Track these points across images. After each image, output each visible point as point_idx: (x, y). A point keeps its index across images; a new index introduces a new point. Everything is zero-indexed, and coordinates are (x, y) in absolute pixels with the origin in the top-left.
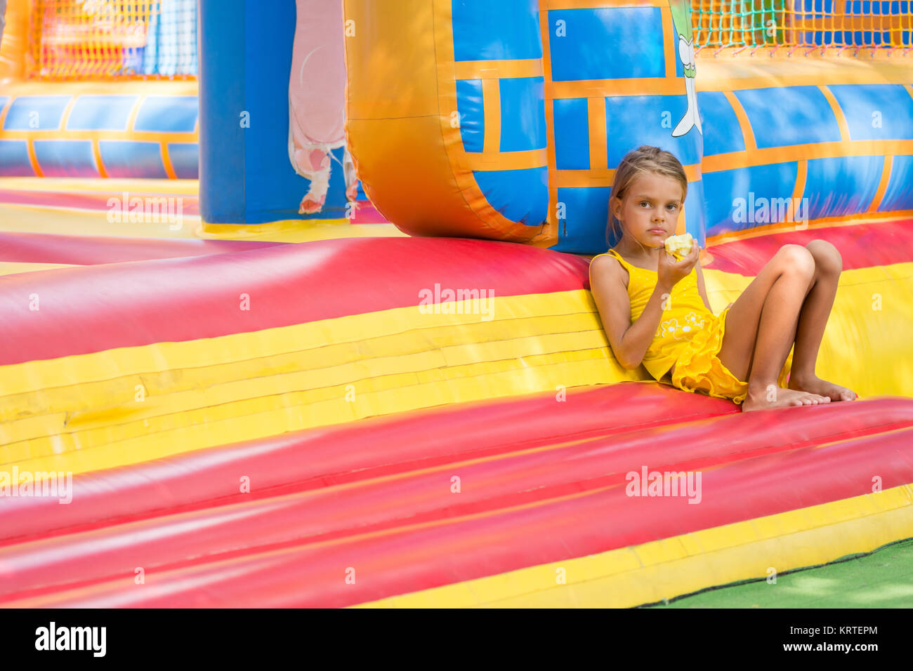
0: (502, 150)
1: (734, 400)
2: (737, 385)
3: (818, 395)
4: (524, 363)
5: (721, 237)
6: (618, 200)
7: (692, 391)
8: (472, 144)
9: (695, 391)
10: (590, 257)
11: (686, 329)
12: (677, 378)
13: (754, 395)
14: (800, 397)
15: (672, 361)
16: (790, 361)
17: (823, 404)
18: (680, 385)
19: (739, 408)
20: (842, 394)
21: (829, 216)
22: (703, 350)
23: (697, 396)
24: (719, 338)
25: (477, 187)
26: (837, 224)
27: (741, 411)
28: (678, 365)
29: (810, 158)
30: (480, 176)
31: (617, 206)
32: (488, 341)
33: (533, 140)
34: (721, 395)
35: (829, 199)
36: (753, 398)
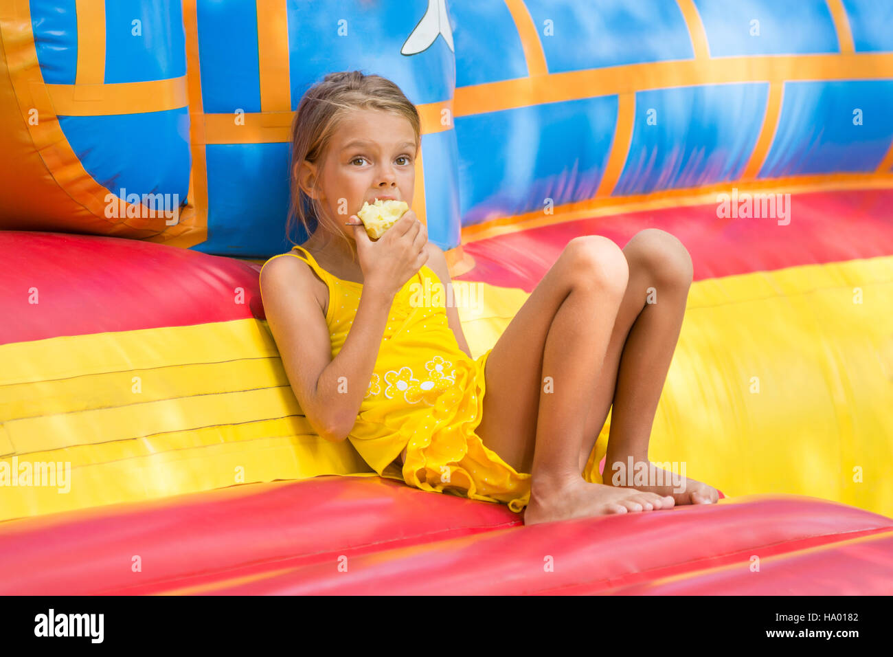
0: (108, 80)
1: (510, 505)
2: (513, 478)
3: (653, 494)
4: (149, 445)
5: (488, 226)
6: (308, 164)
7: (439, 490)
8: (56, 69)
9: (443, 491)
10: (259, 262)
11: (427, 386)
12: (410, 469)
13: (542, 498)
14: (621, 498)
15: (402, 441)
16: (604, 437)
17: (661, 509)
18: (417, 482)
19: (519, 519)
20: (694, 494)
21: (674, 187)
22: (453, 422)
23: (447, 498)
24: (477, 400)
25: (66, 144)
26: (690, 201)
27: (522, 523)
28: (412, 446)
29: (639, 90)
30: (71, 126)
31: (308, 175)
32: (87, 409)
33: (162, 61)
34: (488, 496)
35: (673, 157)
36: (542, 503)
